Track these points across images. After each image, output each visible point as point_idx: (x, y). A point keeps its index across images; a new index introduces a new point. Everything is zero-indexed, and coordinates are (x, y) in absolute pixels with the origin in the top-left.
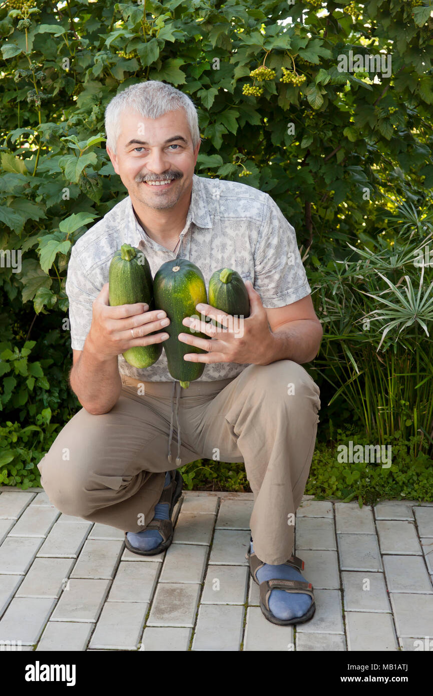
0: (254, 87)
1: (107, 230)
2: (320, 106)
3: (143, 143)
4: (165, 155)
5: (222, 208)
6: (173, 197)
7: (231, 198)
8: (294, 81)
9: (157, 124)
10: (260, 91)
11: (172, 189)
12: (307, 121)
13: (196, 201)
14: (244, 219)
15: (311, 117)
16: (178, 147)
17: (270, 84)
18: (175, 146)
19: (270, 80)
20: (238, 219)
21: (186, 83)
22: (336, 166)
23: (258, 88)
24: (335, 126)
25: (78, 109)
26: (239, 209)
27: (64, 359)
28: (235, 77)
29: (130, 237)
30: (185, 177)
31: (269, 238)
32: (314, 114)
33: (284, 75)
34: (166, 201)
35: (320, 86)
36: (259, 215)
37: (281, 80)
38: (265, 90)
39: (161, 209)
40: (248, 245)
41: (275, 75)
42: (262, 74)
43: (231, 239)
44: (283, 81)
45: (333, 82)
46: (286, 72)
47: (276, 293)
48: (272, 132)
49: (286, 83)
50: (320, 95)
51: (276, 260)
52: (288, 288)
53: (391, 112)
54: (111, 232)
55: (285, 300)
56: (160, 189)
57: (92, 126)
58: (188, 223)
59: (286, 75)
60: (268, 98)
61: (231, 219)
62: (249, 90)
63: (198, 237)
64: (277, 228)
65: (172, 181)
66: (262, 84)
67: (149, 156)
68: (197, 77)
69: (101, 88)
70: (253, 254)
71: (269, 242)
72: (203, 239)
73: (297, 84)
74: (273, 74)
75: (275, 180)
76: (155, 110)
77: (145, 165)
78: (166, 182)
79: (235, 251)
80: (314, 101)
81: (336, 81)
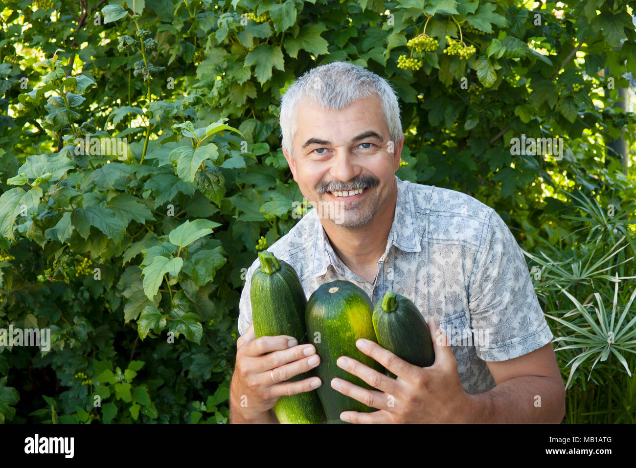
0: (412, 60)
1: (289, 249)
2: (492, 83)
3: (324, 143)
4: (354, 156)
5: (432, 227)
6: (367, 211)
7: (444, 214)
8: (461, 52)
9: (341, 117)
10: (419, 64)
11: (364, 201)
12: (471, 98)
13: (402, 217)
14: (457, 243)
15: (477, 93)
16: (371, 145)
17: (431, 56)
18: (367, 145)
19: (432, 51)
20: (450, 243)
21: (328, 53)
22: (503, 151)
23: (416, 60)
24: (505, 104)
25: (198, 81)
26: (451, 229)
27: (177, 378)
28: (389, 46)
29: (318, 259)
30: (382, 184)
31: (487, 269)
32: (480, 89)
33: (449, 46)
34: (357, 217)
35: (493, 60)
36: (476, 237)
37: (445, 51)
38: (425, 63)
39: (350, 227)
40: (461, 277)
41: (438, 45)
42: (422, 44)
43: (440, 268)
44: (447, 52)
45: (509, 55)
46: (451, 42)
47: (495, 342)
48: (430, 110)
49: (451, 55)
50: (493, 70)
51: (494, 297)
52: (513, 336)
53: (576, 89)
54: (293, 252)
55: (508, 353)
56: (349, 201)
57: (214, 103)
58: (388, 247)
59: (452, 46)
60: (428, 72)
61: (441, 242)
62: (405, 62)
63: (403, 265)
64: (499, 255)
65: (365, 189)
66: (422, 55)
67: (333, 159)
68: (341, 46)
69: (225, 57)
70: (467, 289)
71: (488, 273)
72: (408, 267)
73: (464, 57)
74: (435, 44)
75: (433, 168)
76: (339, 99)
77: (328, 171)
78: (356, 192)
79: (444, 286)
80: (485, 78)
81: (513, 53)
